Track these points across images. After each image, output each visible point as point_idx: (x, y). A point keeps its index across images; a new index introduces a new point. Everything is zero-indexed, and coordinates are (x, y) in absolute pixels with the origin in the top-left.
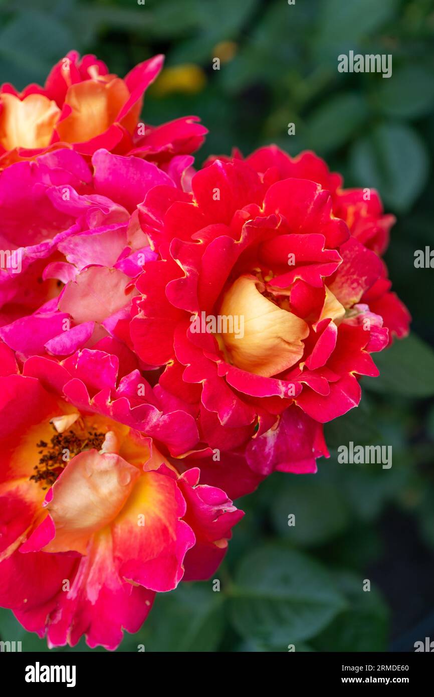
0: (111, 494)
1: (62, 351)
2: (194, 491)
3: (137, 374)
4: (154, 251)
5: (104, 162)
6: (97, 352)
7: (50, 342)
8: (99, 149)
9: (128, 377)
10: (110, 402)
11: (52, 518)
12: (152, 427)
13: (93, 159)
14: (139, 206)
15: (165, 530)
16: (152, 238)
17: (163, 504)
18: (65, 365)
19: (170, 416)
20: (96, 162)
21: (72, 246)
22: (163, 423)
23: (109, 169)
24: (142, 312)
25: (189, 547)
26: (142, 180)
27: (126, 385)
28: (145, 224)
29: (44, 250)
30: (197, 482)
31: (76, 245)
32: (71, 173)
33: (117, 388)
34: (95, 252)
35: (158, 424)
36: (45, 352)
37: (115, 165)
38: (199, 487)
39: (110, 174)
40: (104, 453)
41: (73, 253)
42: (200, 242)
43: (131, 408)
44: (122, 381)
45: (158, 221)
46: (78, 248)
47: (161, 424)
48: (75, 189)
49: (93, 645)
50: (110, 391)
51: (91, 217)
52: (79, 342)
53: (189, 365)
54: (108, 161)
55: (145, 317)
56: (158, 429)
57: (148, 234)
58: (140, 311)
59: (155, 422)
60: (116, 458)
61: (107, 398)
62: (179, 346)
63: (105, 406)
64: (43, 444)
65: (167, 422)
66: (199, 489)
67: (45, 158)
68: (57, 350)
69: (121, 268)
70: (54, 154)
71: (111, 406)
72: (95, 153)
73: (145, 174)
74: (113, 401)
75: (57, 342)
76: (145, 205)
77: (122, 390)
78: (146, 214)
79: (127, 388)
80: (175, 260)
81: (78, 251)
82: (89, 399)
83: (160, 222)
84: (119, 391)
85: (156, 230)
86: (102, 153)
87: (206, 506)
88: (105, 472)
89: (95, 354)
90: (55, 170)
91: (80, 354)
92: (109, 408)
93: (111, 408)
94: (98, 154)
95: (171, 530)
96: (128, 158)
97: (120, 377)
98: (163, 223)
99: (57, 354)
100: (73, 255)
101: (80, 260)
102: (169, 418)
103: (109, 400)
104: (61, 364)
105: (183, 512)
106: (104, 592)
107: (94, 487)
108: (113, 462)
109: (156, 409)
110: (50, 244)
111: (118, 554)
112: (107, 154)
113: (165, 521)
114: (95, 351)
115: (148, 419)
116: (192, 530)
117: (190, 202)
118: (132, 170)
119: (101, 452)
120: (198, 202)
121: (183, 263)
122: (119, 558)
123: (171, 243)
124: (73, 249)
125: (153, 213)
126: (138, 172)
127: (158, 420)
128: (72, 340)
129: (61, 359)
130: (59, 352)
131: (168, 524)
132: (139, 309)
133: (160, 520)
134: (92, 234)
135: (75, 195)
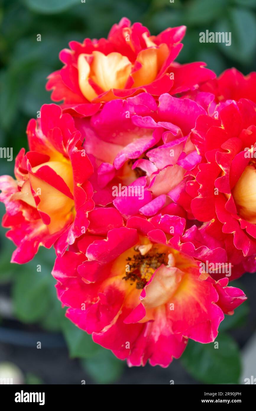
0: (171, 288)
1: (150, 214)
2: (224, 290)
3: (195, 228)
4: (200, 155)
5: (166, 100)
6: (174, 217)
7: (143, 208)
8: (164, 93)
9: (190, 230)
10: (181, 244)
11: (143, 305)
12: (202, 256)
13: (160, 98)
14: (192, 130)
15: (198, 305)
16: (198, 147)
17: (195, 290)
18: (152, 221)
19: (214, 251)
20: (161, 100)
21: (154, 153)
22: (209, 255)
23: (169, 104)
24: (201, 195)
25: (221, 319)
26: (188, 110)
27: (189, 234)
28: (194, 139)
29: (137, 155)
30: (227, 285)
31: (156, 152)
32: (147, 107)
33: (183, 235)
34: (166, 156)
35: (207, 255)
36: (139, 213)
37: (173, 102)
38: (227, 288)
39: (169, 107)
40: (170, 267)
41: (154, 157)
42: (228, 152)
43: (196, 249)
44: (187, 232)
45: (202, 138)
46: (158, 154)
47: (208, 255)
48: (153, 118)
49: (154, 364)
50: (180, 237)
51: (165, 136)
52: (159, 208)
53: (225, 223)
54: (168, 100)
55: (202, 197)
56: (206, 257)
57: (196, 145)
58: (200, 194)
59: (205, 254)
60: (176, 270)
61: (178, 241)
62: (219, 212)
63: (177, 246)
64: (129, 259)
65: (212, 254)
66: (227, 289)
67: (133, 99)
68: (147, 213)
69: (182, 165)
70: (138, 97)
71: (181, 246)
72: (161, 95)
73: (190, 107)
74: (182, 244)
75: (147, 209)
76: (196, 129)
77: (186, 237)
78: (196, 134)
79: (190, 236)
80: (219, 165)
81: (157, 156)
82: (167, 241)
83: (203, 138)
84: (184, 237)
85: (200, 142)
86: (166, 96)
87: (229, 297)
88: (169, 277)
89: (172, 218)
90: (139, 106)
91: (162, 217)
92: (180, 247)
93: (181, 247)
94: (163, 96)
95: (202, 305)
96: (182, 100)
97: (185, 229)
98: (205, 139)
99: (147, 215)
100: (154, 158)
101: (157, 160)
102: (213, 252)
103: (180, 243)
104: (149, 220)
105: (217, 300)
106: (161, 337)
107: (163, 285)
108: (174, 272)
109: (207, 248)
110: (141, 152)
111: (169, 317)
112: (169, 97)
113: (197, 299)
114: (172, 216)
115: (201, 253)
116: (221, 310)
117: (220, 126)
118: (183, 105)
119: (168, 266)
120: (224, 126)
121: (223, 166)
122: (171, 320)
123: (216, 155)
124: (155, 155)
125: (200, 134)
126: (187, 106)
127: (207, 253)
128: (155, 207)
129: (148, 218)
130: (148, 214)
131: (199, 301)
132: (199, 193)
133: (193, 298)
134: (167, 147)
135: (153, 122)
